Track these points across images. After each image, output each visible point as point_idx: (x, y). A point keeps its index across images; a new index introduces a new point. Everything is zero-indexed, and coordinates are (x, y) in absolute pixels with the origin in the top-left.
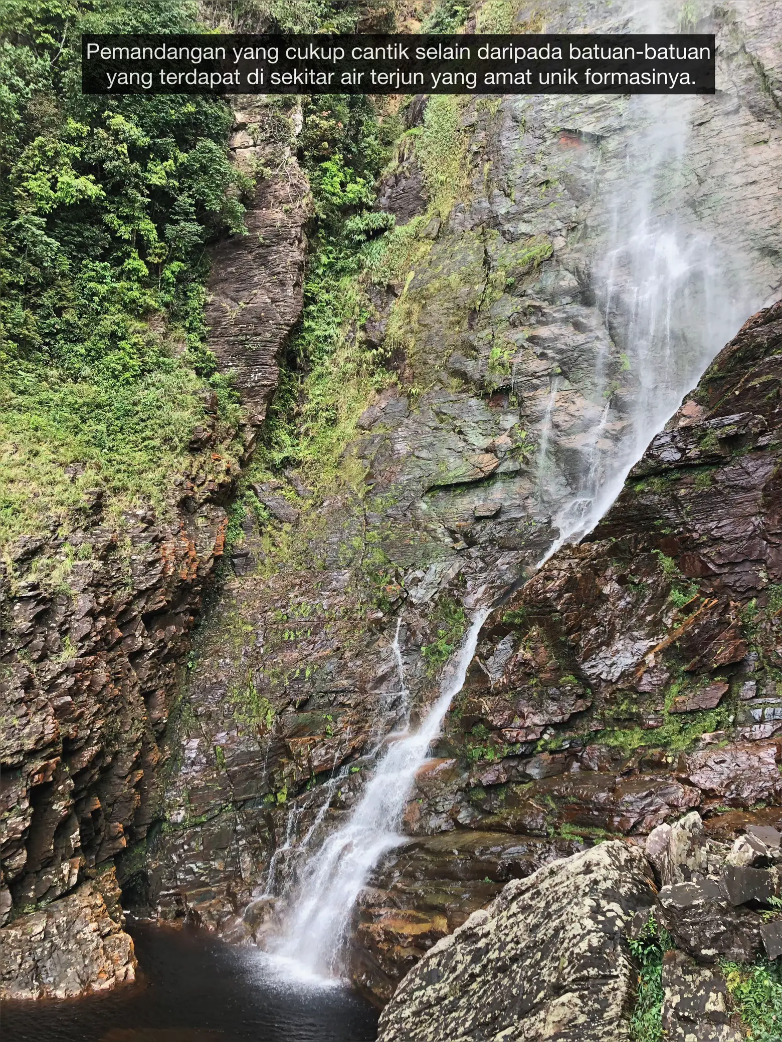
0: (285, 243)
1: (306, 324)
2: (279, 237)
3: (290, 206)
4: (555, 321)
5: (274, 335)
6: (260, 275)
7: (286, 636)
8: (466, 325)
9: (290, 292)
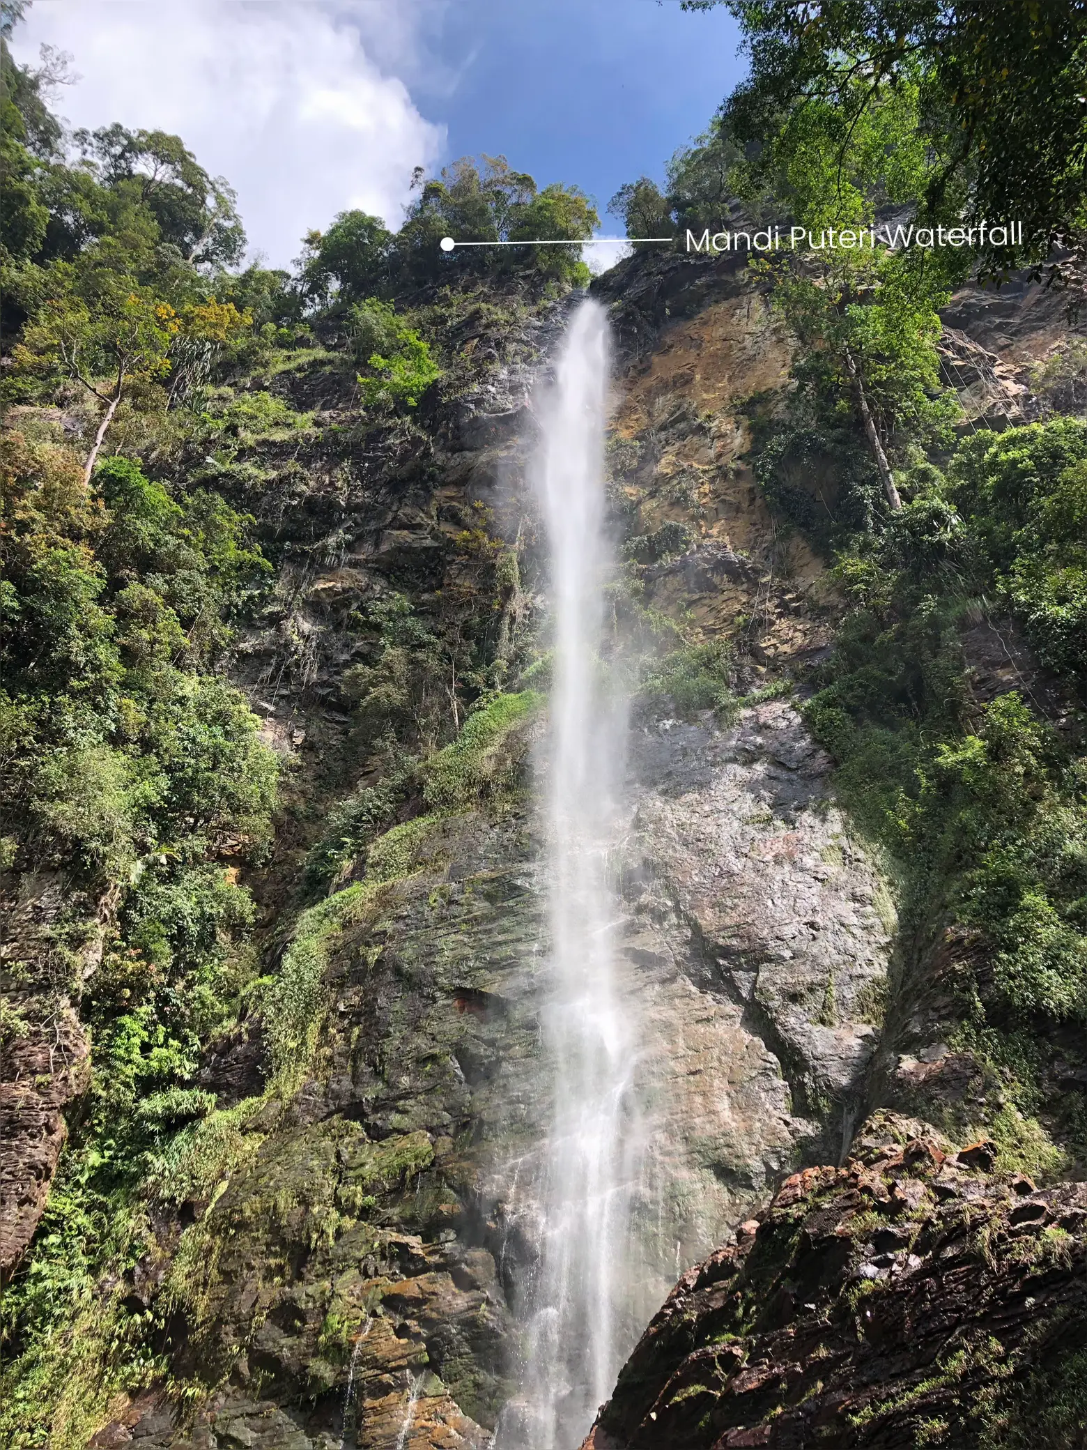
0: (23, 1134)
1: (35, 1267)
2: (16, 1124)
3: (48, 1077)
4: (426, 1269)
8: (291, 1275)
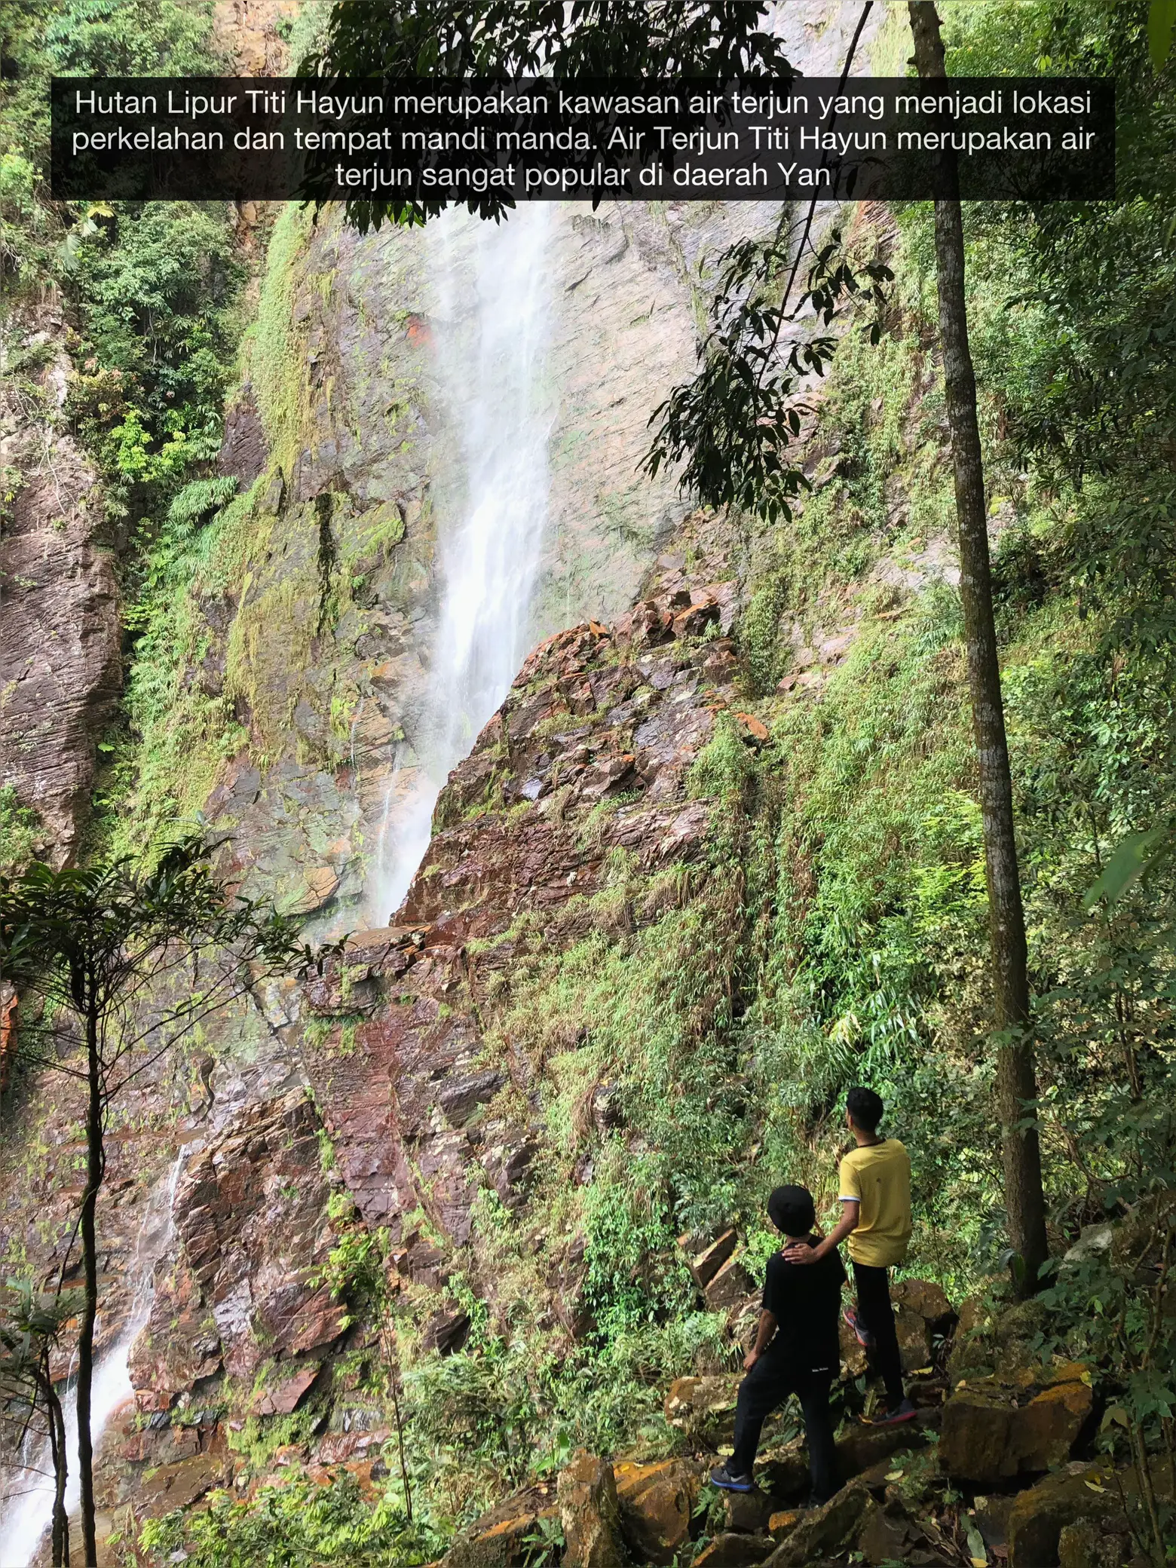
0: (61, 579)
2: (51, 572)
3: (60, 519)
4: (403, 649)
5: (55, 721)
6: (36, 633)
7: (76, 1165)
8: (310, 659)
9: (77, 648)
